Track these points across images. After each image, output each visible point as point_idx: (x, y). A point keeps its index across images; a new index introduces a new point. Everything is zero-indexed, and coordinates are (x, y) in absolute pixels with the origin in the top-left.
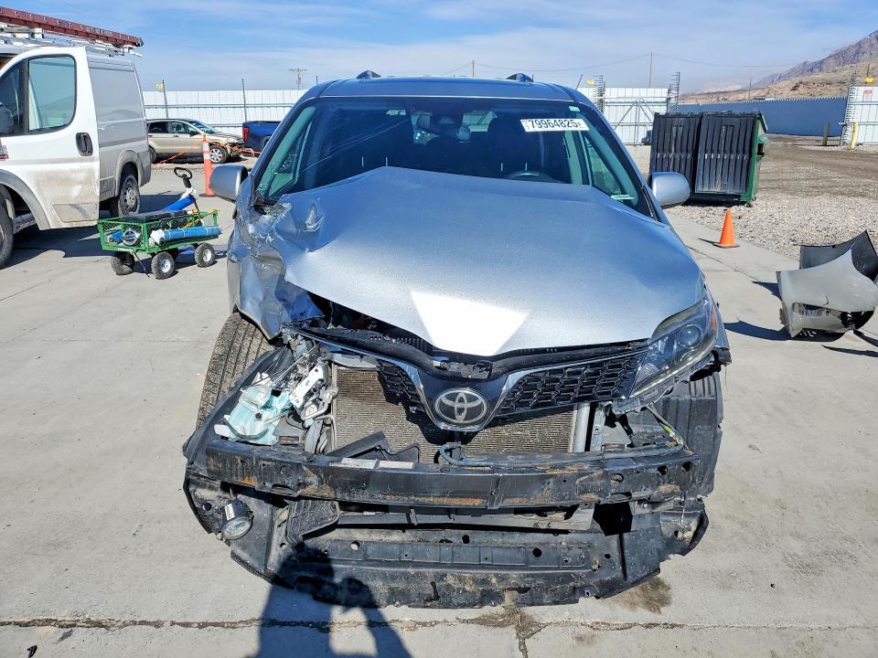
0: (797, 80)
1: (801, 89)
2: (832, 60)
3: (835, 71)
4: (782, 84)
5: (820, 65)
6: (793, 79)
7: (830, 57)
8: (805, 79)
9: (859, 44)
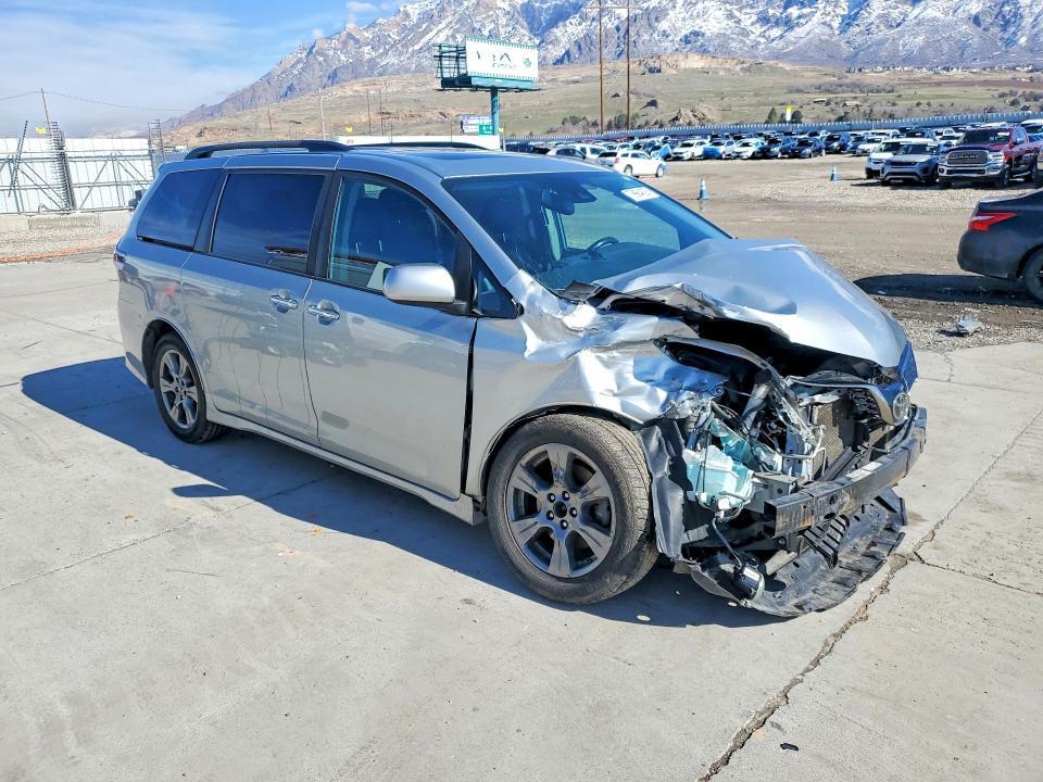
0: (201, 125)
1: (207, 135)
2: (230, 105)
3: (237, 117)
4: (186, 130)
5: (218, 110)
6: (196, 125)
7: (227, 100)
8: (208, 125)
9: (253, 87)
